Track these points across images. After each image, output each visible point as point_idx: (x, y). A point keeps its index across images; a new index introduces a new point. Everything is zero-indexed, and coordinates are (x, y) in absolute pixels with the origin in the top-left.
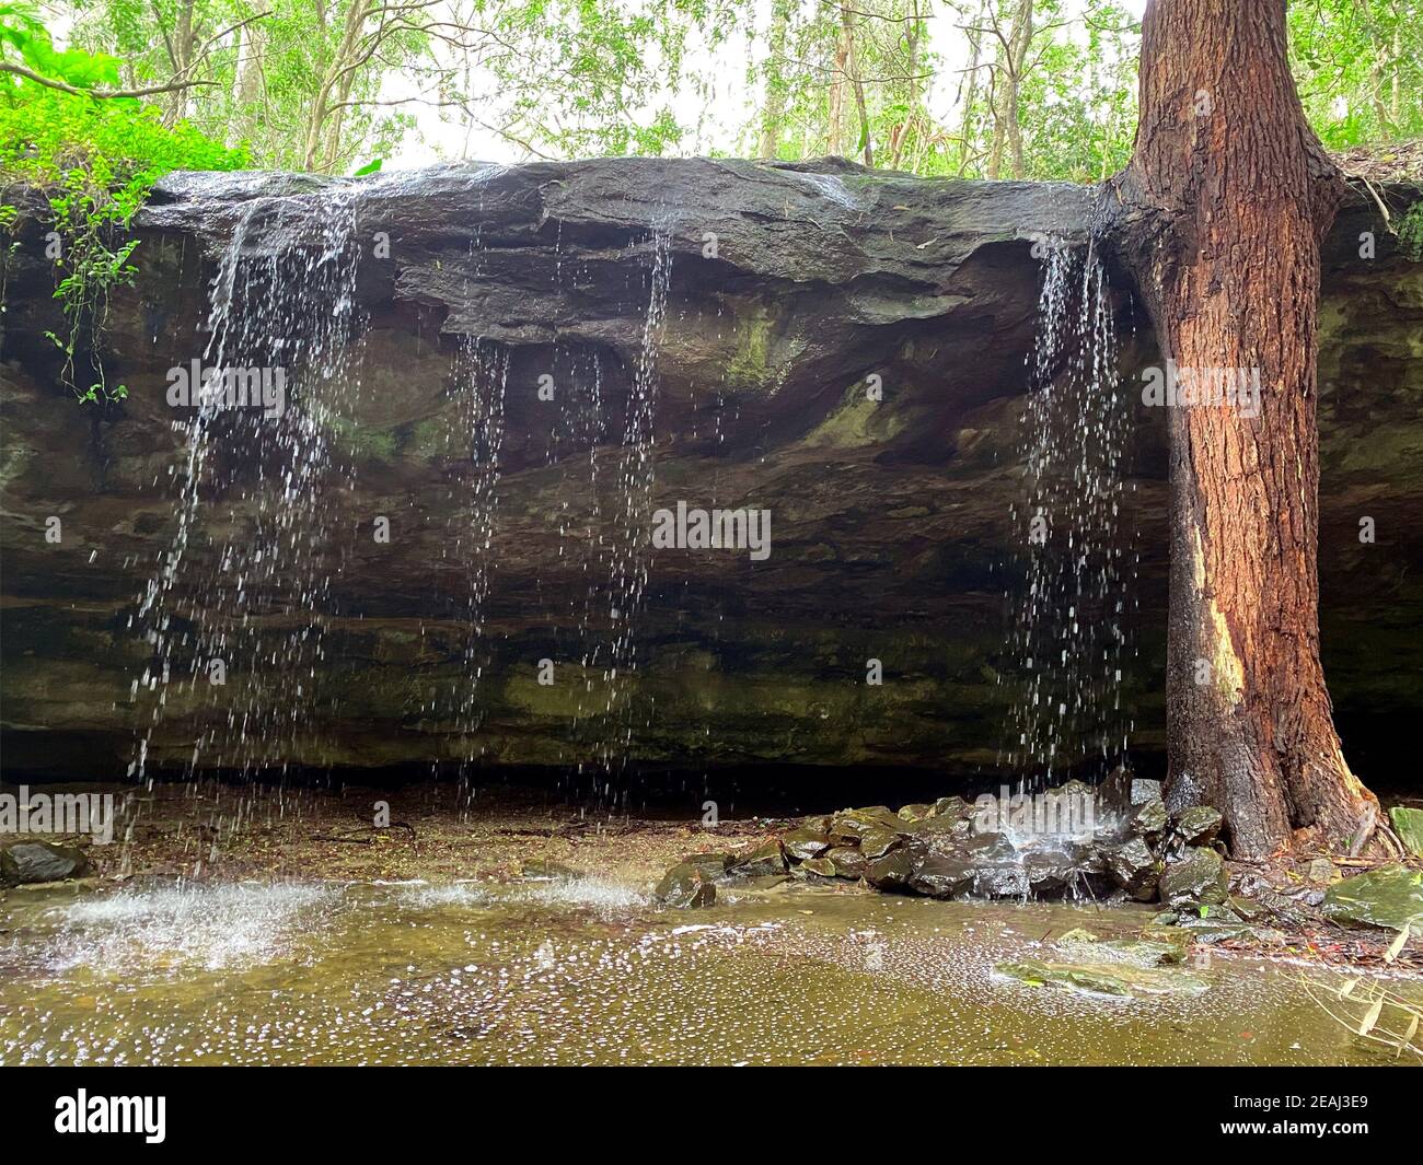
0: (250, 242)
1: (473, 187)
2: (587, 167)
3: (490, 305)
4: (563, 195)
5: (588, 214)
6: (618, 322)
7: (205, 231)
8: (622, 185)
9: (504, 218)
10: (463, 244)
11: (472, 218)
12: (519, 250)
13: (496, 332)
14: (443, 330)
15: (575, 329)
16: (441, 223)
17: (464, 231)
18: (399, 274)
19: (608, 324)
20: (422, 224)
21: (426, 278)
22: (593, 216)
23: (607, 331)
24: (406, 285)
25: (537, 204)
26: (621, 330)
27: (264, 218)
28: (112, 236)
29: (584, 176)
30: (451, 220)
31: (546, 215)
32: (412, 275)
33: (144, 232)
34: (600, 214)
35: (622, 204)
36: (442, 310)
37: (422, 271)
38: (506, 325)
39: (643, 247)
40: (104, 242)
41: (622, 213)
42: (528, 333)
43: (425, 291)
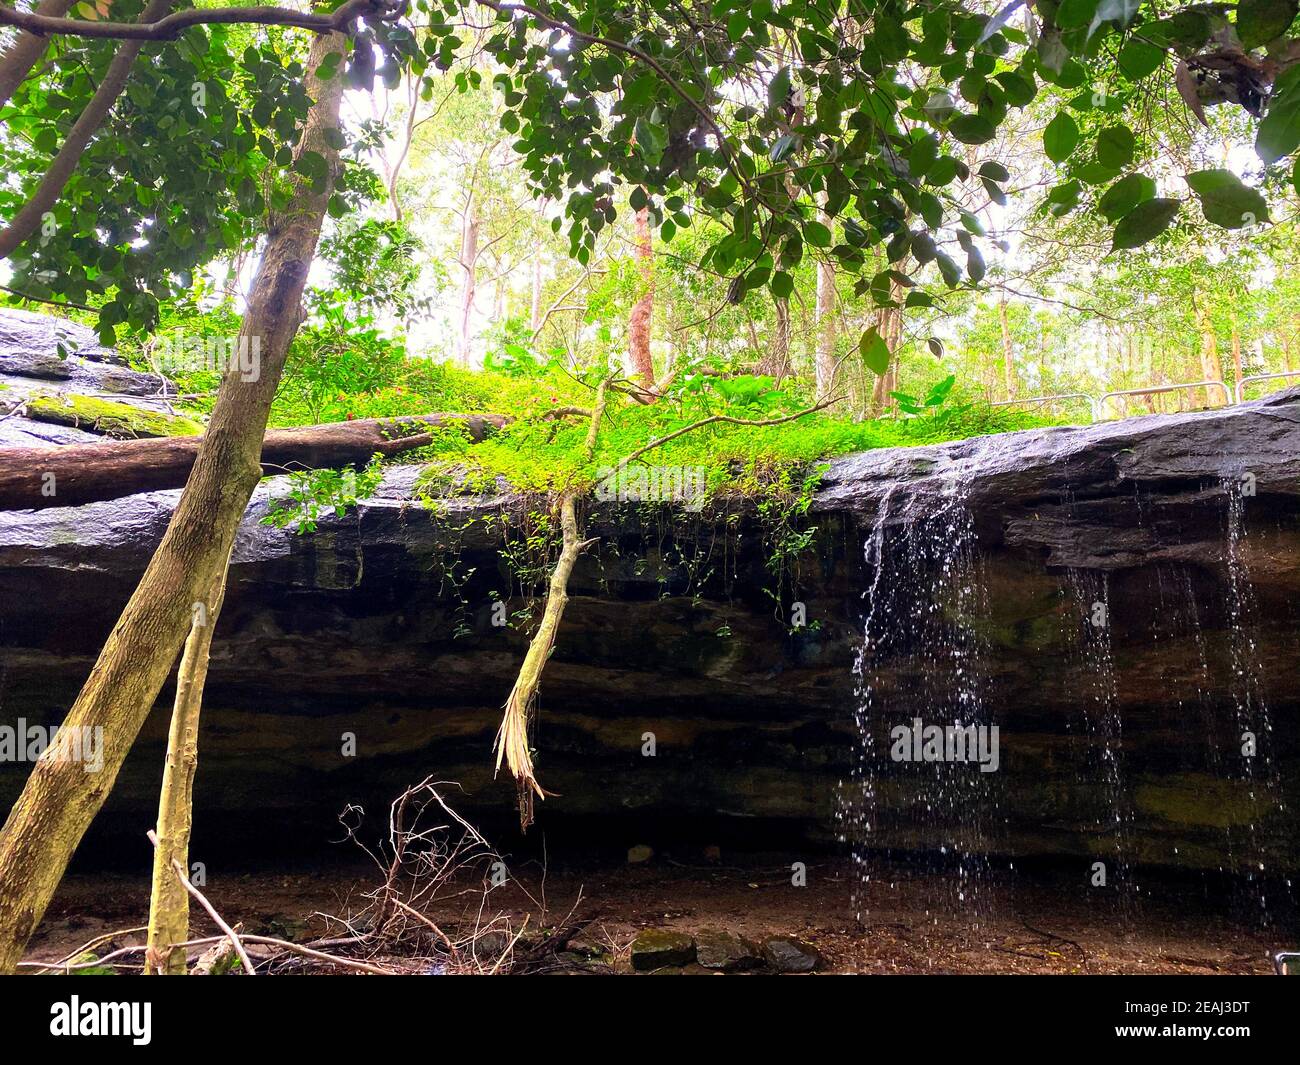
0: (893, 514)
1: (1057, 462)
2: (1151, 435)
3: (1084, 542)
4: (1134, 459)
5: (1158, 472)
6: (1202, 545)
7: (859, 511)
8: (1185, 444)
9: (1086, 480)
10: (1055, 500)
11: (1057, 483)
12: (1102, 501)
13: (1093, 561)
14: (1048, 564)
15: (1161, 553)
16: (1035, 489)
17: (1054, 492)
18: (1007, 527)
19: (1192, 547)
20: (1020, 492)
21: (1029, 529)
22: (1164, 472)
23: (1193, 553)
24: (1014, 534)
25: (1113, 469)
26: (1205, 551)
27: (899, 497)
28: (799, 523)
29: (1149, 442)
30: (1043, 485)
31: (1122, 476)
32: (1017, 527)
33: (816, 515)
34: (1169, 470)
35: (1188, 458)
36: (1045, 550)
37: (1025, 523)
38: (1100, 555)
39: (1215, 491)
40: (792, 525)
41: (1190, 466)
42: (1120, 559)
43: (1029, 537)
